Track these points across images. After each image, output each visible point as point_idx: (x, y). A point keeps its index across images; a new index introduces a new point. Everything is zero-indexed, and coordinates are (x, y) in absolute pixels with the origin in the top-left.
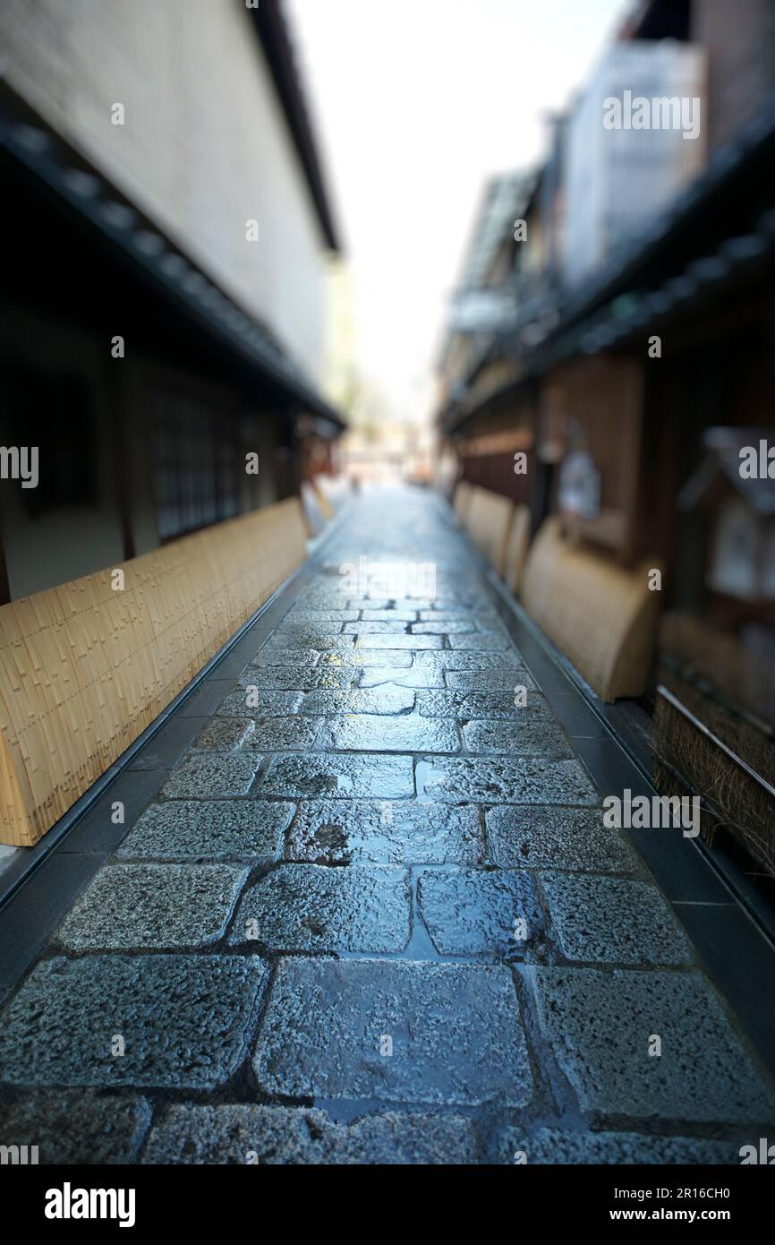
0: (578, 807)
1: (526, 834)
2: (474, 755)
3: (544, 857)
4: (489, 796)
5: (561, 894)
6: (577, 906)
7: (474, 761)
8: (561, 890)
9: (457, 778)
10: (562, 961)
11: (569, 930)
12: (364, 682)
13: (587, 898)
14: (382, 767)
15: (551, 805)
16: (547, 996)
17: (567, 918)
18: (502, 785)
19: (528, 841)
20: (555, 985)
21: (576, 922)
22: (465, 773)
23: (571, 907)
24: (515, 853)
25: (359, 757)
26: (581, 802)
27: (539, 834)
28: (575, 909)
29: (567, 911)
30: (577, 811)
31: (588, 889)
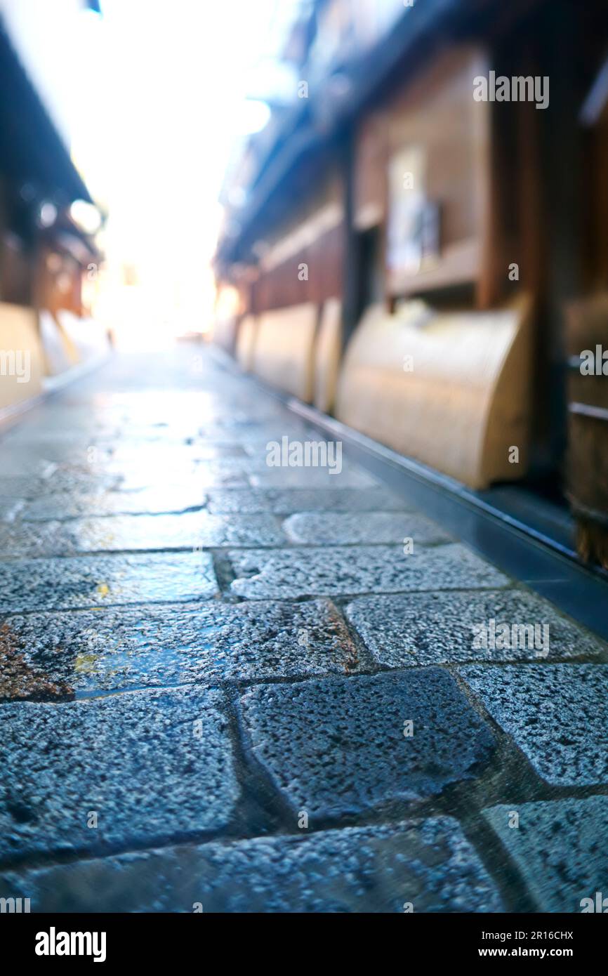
0: (483, 589)
1: (416, 624)
2: (308, 546)
3: (456, 649)
4: (344, 587)
5: (502, 691)
6: (537, 705)
7: (307, 552)
8: (500, 686)
9: (288, 571)
10: (549, 793)
11: (536, 740)
12: (123, 486)
13: (548, 692)
14: (156, 567)
15: (441, 590)
16: (545, 854)
17: (527, 724)
18: (361, 574)
19: (423, 632)
20: (549, 833)
21: (543, 727)
22: (298, 564)
23: (526, 707)
24: (407, 649)
25: (119, 558)
26: (484, 584)
27: (436, 623)
28: (534, 709)
29: (522, 713)
30: (483, 594)
31: (542, 680)
